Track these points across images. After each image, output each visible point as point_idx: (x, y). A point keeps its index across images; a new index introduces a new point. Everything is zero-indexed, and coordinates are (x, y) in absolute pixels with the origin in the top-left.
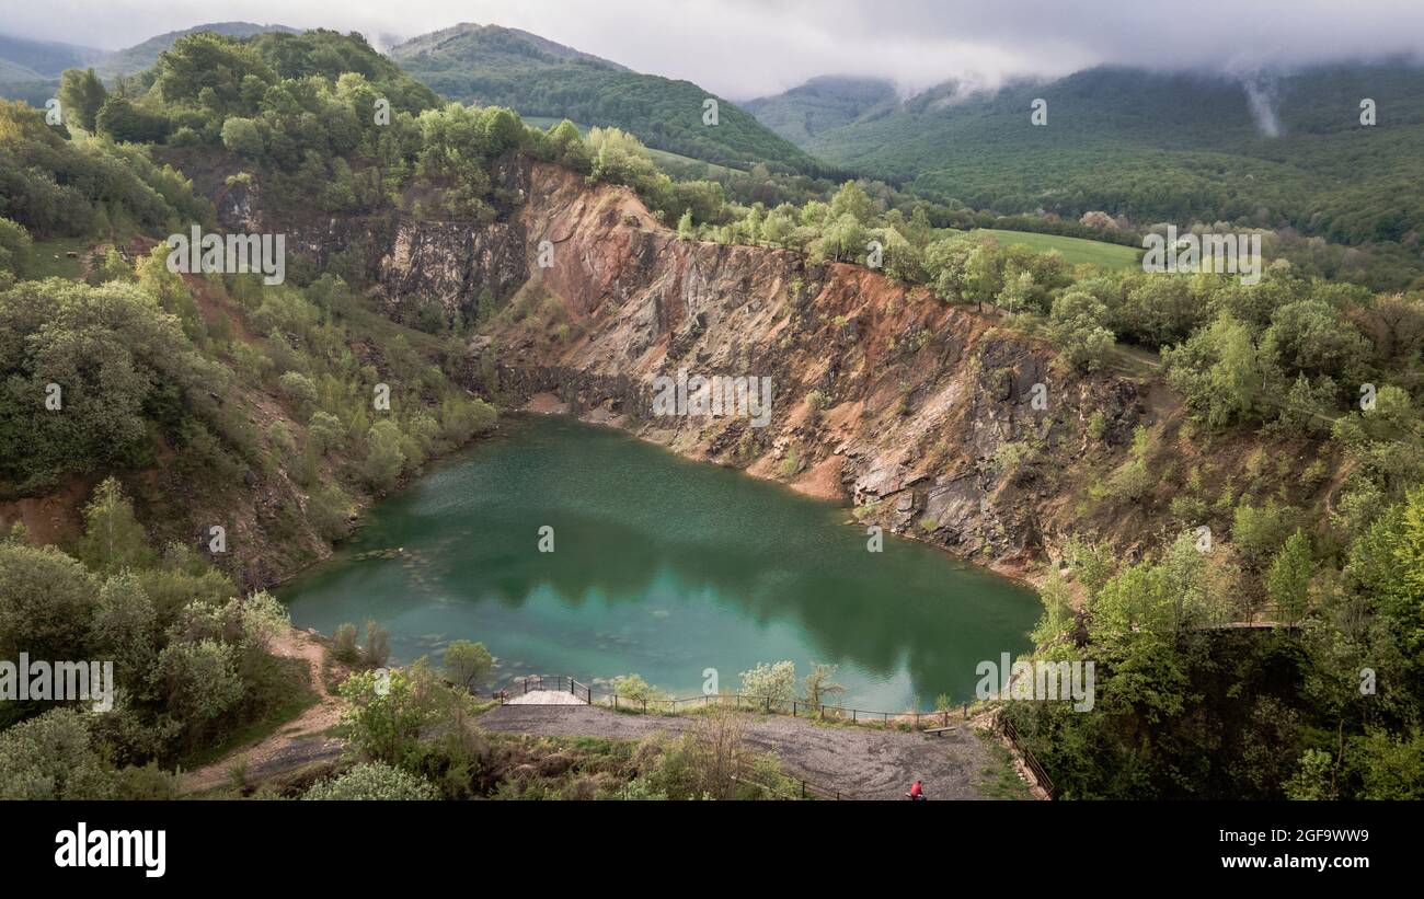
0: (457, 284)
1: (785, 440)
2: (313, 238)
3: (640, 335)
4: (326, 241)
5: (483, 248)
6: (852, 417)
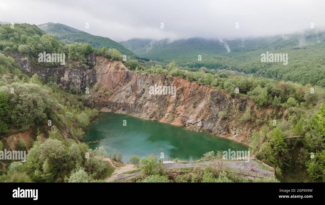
0: (80, 83)
1: (168, 114)
2: (43, 73)
3: (128, 93)
4: (46, 74)
5: (86, 75)
6: (182, 109)
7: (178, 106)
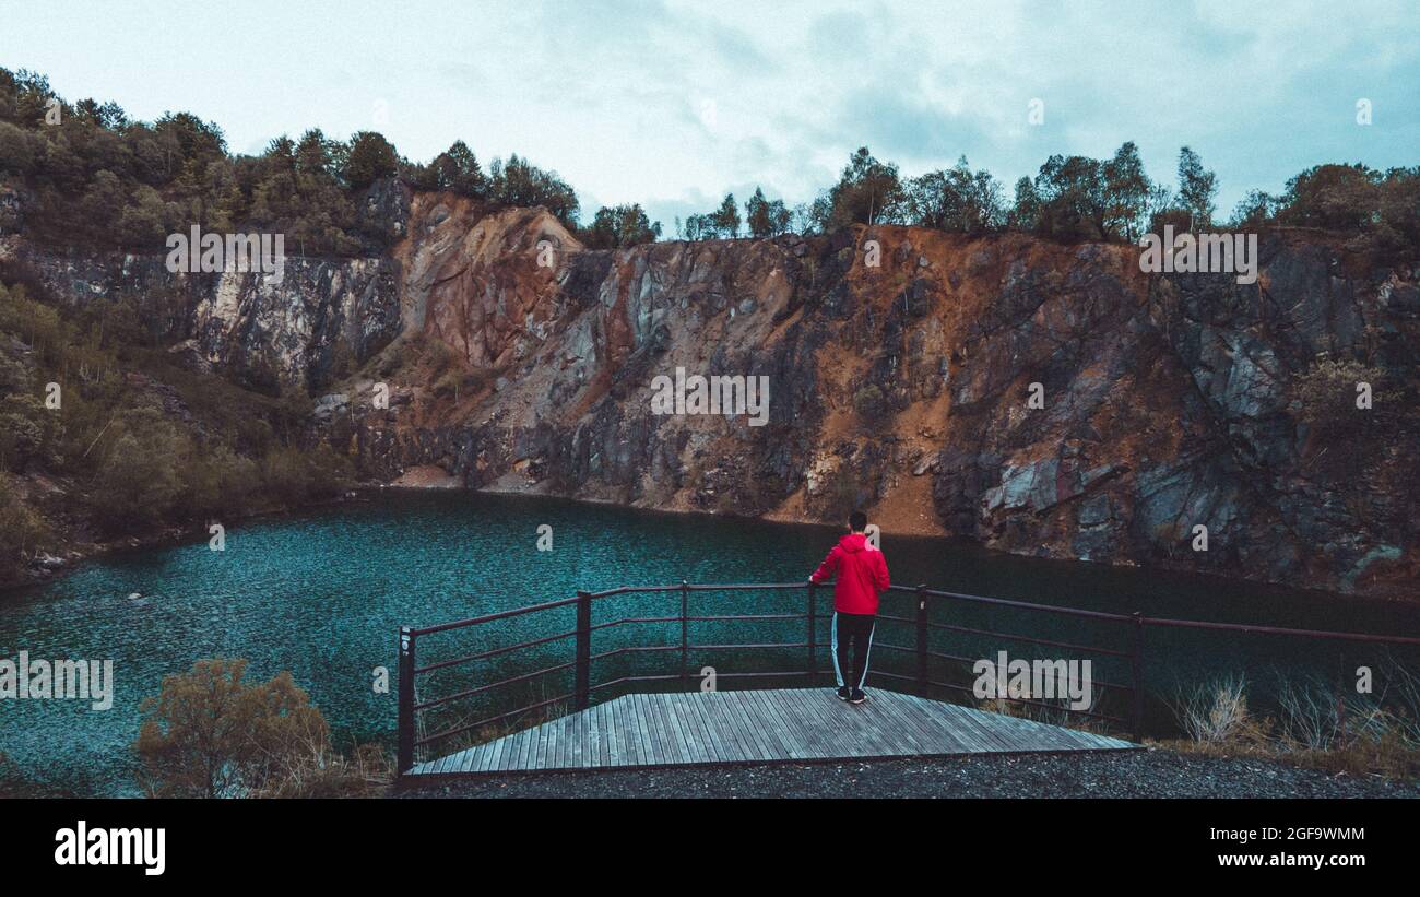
1: (826, 466)
2: (97, 276)
3: (570, 373)
4: (114, 281)
5: (342, 291)
6: (935, 417)
7: (902, 405)
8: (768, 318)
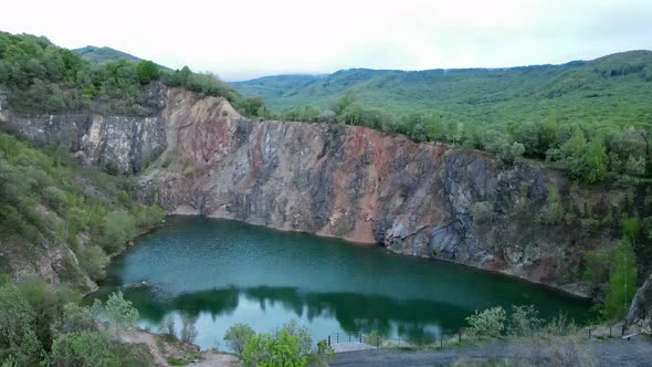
0: (127, 149)
1: (337, 216)
2: (40, 126)
3: (239, 170)
4: (47, 127)
5: (142, 131)
6: (373, 201)
7: (362, 196)
8: (315, 157)
